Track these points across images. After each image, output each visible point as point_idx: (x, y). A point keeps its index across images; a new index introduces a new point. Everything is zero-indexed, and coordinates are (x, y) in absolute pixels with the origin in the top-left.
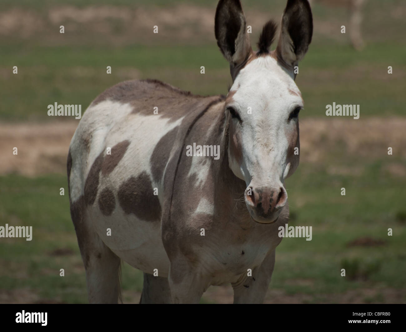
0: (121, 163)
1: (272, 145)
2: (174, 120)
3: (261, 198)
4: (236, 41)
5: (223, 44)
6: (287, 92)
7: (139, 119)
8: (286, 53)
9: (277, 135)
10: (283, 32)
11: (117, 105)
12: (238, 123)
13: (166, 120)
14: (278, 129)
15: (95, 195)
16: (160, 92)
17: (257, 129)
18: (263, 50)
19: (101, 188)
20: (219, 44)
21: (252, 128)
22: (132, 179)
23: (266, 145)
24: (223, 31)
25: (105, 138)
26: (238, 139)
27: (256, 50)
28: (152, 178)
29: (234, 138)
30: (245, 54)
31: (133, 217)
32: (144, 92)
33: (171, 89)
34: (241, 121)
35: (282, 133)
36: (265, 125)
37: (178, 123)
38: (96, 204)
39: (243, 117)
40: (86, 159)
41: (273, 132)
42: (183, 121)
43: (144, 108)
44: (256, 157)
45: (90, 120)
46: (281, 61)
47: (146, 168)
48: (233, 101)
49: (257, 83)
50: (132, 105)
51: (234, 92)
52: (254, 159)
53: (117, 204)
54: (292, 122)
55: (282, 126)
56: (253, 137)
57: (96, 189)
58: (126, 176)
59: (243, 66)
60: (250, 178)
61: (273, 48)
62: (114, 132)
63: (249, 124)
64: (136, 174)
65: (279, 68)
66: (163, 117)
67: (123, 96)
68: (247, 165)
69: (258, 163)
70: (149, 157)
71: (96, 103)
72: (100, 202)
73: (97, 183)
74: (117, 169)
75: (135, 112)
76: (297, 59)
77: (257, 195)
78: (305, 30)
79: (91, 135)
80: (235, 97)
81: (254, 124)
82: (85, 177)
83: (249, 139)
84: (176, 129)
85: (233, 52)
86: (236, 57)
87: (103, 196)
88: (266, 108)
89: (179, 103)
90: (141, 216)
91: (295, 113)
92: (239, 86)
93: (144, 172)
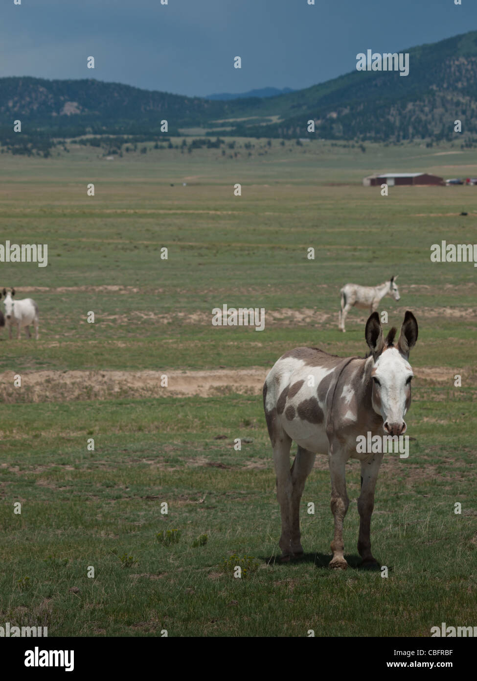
0: (299, 392)
1: (398, 399)
3: (392, 428)
4: (377, 341)
5: (369, 342)
6: (405, 369)
7: (309, 369)
8: (404, 346)
9: (400, 393)
10: (402, 335)
11: (296, 360)
12: (379, 387)
13: (325, 369)
14: (401, 389)
15: (284, 409)
16: (320, 355)
17: (390, 390)
18: (390, 345)
19: (287, 405)
20: (367, 342)
21: (387, 389)
22: (306, 401)
23: (395, 399)
24: (370, 335)
25: (290, 378)
26: (378, 395)
27: (386, 345)
28: (318, 400)
29: (377, 395)
30: (381, 347)
31: (306, 422)
33: (326, 354)
34: (380, 385)
35: (403, 391)
36: (393, 388)
37: (332, 370)
38: (284, 414)
39: (381, 382)
40: (278, 388)
41: (398, 391)
42: (336, 369)
43: (312, 363)
44: (390, 405)
45: (280, 367)
46: (401, 351)
47: (314, 394)
48: (375, 374)
49: (388, 364)
50: (304, 361)
51: (376, 369)
52: (388, 407)
53: (297, 415)
54: (408, 385)
55: (403, 388)
56: (387, 394)
57: (284, 406)
58: (303, 399)
59: (380, 354)
60: (386, 417)
61: (395, 343)
62: (295, 375)
63: (385, 387)
64: (308, 398)
65: (400, 355)
66: (323, 368)
67: (299, 355)
68: (384, 409)
69: (391, 409)
70: (316, 388)
71: (284, 358)
72: (286, 413)
73: (285, 402)
74: (297, 395)
75: (307, 364)
76: (410, 349)
77: (390, 427)
78: (414, 334)
79: (280, 376)
80: (377, 372)
81: (388, 387)
82: (278, 399)
83: (385, 395)
84: (332, 373)
85: (375, 345)
86: (377, 349)
87: (288, 409)
88: (394, 378)
89: (332, 360)
90: (310, 421)
91: (409, 380)
92: (379, 365)
93: (313, 397)
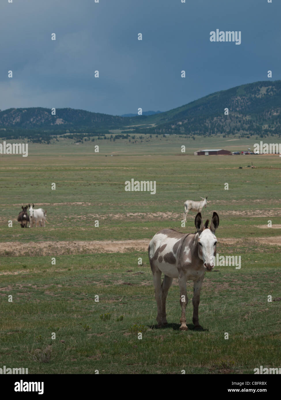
0: (165, 250)
1: (210, 252)
2: (179, 239)
3: (208, 266)
4: (200, 226)
5: (197, 226)
6: (213, 238)
8: (212, 228)
10: (212, 223)
11: (163, 235)
12: (201, 246)
13: (177, 239)
14: (212, 248)
16: (174, 232)
17: (206, 248)
18: (206, 227)
19: (159, 256)
20: (196, 226)
21: (205, 248)
22: (168, 254)
23: (209, 252)
24: (197, 223)
25: (160, 243)
26: (201, 250)
27: (205, 227)
28: (173, 253)
29: (201, 251)
30: (202, 228)
31: (167, 263)
32: (170, 232)
33: (177, 232)
34: (202, 246)
35: (212, 249)
36: (208, 247)
37: (180, 239)
39: (203, 244)
40: (155, 248)
41: (210, 249)
42: (181, 239)
43: (171, 236)
44: (206, 255)
45: (156, 238)
46: (211, 230)
48: (200, 241)
49: (206, 236)
51: (200, 239)
52: (206, 256)
53: (163, 260)
54: (215, 246)
55: (213, 247)
56: (205, 250)
58: (166, 253)
59: (202, 232)
60: (205, 261)
61: (209, 227)
62: (163, 242)
63: (204, 247)
65: (211, 232)
67: (165, 232)
68: (204, 257)
69: (207, 257)
70: (172, 248)
71: (158, 234)
72: (159, 259)
73: (158, 254)
74: (163, 251)
75: (168, 237)
76: (215, 229)
77: (207, 265)
78: (217, 222)
79: (156, 242)
80: (200, 240)
81: (206, 247)
82: (155, 253)
83: (204, 251)
84: (179, 241)
85: (199, 228)
86: (200, 229)
88: (208, 242)
90: (170, 263)
91: (215, 244)
92: (201, 237)
93: (171, 252)
